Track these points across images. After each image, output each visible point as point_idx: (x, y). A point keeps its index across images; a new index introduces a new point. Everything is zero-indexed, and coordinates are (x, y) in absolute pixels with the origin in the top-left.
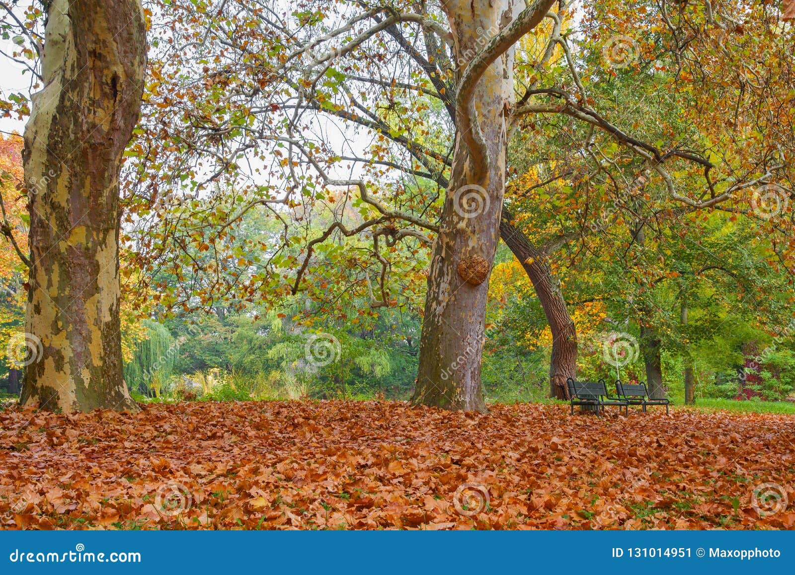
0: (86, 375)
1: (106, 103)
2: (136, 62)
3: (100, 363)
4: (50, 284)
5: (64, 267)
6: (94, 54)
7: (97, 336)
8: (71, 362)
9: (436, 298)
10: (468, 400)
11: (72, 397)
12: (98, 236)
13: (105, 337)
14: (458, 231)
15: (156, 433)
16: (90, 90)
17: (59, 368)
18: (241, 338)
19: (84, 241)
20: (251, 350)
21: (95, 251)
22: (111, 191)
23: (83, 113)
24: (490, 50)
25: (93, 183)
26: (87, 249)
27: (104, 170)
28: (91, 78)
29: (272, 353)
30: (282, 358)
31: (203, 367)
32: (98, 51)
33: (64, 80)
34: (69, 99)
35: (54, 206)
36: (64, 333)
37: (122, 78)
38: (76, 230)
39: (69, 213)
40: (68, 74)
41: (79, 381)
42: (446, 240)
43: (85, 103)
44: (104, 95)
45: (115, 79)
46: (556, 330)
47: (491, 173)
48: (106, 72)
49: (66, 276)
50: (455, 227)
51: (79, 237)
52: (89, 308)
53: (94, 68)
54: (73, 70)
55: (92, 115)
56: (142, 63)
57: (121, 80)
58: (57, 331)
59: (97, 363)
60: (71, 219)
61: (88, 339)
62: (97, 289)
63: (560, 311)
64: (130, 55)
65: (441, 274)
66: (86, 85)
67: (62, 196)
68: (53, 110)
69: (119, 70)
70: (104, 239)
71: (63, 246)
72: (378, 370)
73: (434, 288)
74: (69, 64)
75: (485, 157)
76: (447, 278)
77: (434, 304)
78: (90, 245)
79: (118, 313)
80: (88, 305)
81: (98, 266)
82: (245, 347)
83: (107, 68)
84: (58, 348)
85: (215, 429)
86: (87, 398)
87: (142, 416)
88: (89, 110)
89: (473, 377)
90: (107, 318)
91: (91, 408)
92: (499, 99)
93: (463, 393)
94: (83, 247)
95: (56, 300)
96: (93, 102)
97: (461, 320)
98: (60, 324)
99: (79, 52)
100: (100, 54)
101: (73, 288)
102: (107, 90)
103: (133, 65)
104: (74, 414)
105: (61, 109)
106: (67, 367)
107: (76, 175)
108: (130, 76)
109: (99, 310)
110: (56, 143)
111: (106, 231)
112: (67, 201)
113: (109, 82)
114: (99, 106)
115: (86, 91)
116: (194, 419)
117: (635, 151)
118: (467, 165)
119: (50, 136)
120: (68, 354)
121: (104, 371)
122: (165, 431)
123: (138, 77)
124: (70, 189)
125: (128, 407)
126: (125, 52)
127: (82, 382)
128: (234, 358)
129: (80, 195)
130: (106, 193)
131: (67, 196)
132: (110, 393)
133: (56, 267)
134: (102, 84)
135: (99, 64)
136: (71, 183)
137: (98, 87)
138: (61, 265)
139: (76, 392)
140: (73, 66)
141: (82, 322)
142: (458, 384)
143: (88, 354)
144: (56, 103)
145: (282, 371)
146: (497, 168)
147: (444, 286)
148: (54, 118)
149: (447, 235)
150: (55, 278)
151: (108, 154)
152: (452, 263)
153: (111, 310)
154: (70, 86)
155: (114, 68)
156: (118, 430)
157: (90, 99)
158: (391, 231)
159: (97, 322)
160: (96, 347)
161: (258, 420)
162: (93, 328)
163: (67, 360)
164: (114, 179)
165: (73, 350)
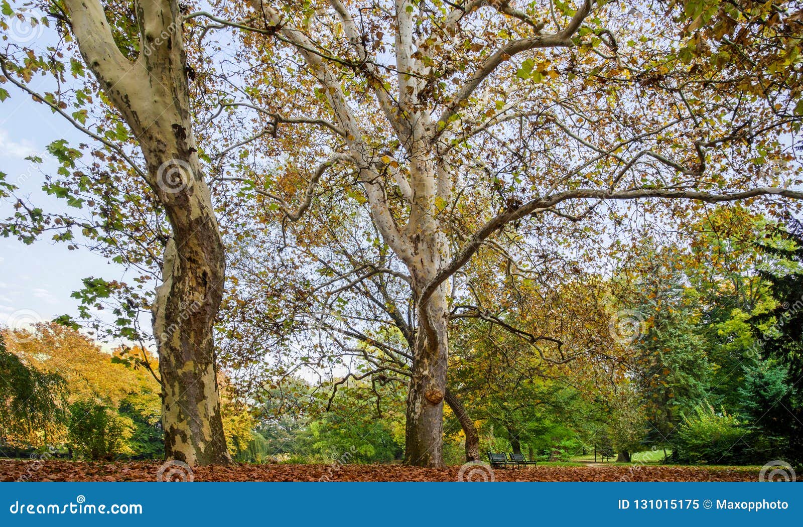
0: (202, 446)
1: (200, 289)
2: (218, 266)
3: (211, 439)
4: (174, 394)
5: (182, 384)
6: (190, 259)
7: (206, 423)
8: (191, 438)
9: (413, 411)
10: (436, 462)
11: (194, 457)
12: (201, 366)
13: (212, 424)
14: (424, 376)
15: (247, 478)
16: (190, 281)
17: (184, 440)
18: (299, 439)
19: (193, 369)
20: (305, 445)
21: (201, 375)
22: (208, 341)
23: (186, 295)
24: (437, 278)
25: (196, 335)
26: (195, 374)
27: (202, 328)
28: (190, 274)
29: (315, 446)
30: (320, 449)
31: (281, 451)
32: (193, 258)
33: (173, 277)
34: (177, 288)
35: (172, 349)
36: (185, 422)
37: (210, 274)
38: (187, 363)
39: (182, 353)
40: (176, 274)
41: (198, 449)
42: (417, 381)
43: (187, 289)
44: (199, 284)
45: (205, 274)
46: (466, 431)
47: (440, 346)
48: (198, 270)
49: (183, 388)
50: (421, 374)
51: (189, 366)
52: (200, 407)
53: (191, 268)
54: (178, 270)
55: (191, 296)
56: (222, 266)
57: (209, 275)
58: (181, 420)
59: (208, 439)
60: (183, 356)
61: (201, 425)
62: (204, 398)
63: (469, 422)
64: (214, 261)
65: (415, 398)
66: (187, 278)
67: (177, 343)
68: (168, 294)
69: (208, 270)
70: (206, 368)
71: (180, 372)
72: (369, 454)
73: (412, 405)
74: (176, 268)
75: (436, 337)
76: (419, 400)
77: (412, 414)
78: (197, 372)
79: (219, 411)
80: (199, 406)
81: (203, 384)
82: (301, 443)
83: (199, 268)
84: (182, 430)
85: (287, 477)
86: (204, 458)
87: (240, 469)
88: (190, 293)
89: (438, 451)
90: (213, 414)
91: (207, 464)
92: (441, 309)
93: (434, 459)
94: (193, 372)
95: (179, 403)
96: (192, 288)
97: (430, 422)
98: (182, 416)
99: (181, 260)
100: (194, 260)
101: (188, 396)
102: (200, 281)
103: (216, 267)
104: (195, 467)
105: (172, 293)
106: (189, 441)
107: (184, 331)
108: (215, 274)
109: (206, 409)
110: (170, 313)
111: (207, 364)
112: (180, 346)
113: (201, 276)
114: (196, 291)
115: (187, 282)
116: (273, 471)
117: (520, 336)
118: (426, 342)
119: (167, 309)
120: (189, 433)
121: (213, 443)
122: (254, 477)
123: (220, 274)
124: (181, 339)
125: (231, 464)
126: (210, 259)
127: (199, 449)
128: (297, 448)
129: (188, 343)
130: (205, 342)
131: (179, 343)
132: (218, 456)
133: (176, 384)
134: (196, 277)
135: (193, 265)
136: (181, 336)
137: (194, 279)
138: (179, 383)
139: (197, 454)
140: (178, 268)
141: (196, 415)
142: (430, 454)
143: (202, 434)
144: (170, 290)
145: (321, 453)
146: (443, 344)
147: (418, 404)
148: (169, 298)
149: (417, 378)
150: (177, 390)
151: (204, 319)
152: (421, 393)
153: (214, 409)
154: (177, 280)
155: (204, 268)
156: (222, 476)
157: (190, 286)
158: (383, 378)
159: (206, 416)
160: (207, 430)
161: (314, 472)
162: (203, 419)
163: (188, 436)
164: (209, 334)
165: (192, 431)
